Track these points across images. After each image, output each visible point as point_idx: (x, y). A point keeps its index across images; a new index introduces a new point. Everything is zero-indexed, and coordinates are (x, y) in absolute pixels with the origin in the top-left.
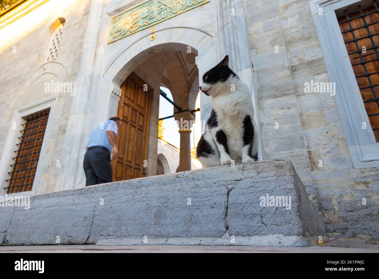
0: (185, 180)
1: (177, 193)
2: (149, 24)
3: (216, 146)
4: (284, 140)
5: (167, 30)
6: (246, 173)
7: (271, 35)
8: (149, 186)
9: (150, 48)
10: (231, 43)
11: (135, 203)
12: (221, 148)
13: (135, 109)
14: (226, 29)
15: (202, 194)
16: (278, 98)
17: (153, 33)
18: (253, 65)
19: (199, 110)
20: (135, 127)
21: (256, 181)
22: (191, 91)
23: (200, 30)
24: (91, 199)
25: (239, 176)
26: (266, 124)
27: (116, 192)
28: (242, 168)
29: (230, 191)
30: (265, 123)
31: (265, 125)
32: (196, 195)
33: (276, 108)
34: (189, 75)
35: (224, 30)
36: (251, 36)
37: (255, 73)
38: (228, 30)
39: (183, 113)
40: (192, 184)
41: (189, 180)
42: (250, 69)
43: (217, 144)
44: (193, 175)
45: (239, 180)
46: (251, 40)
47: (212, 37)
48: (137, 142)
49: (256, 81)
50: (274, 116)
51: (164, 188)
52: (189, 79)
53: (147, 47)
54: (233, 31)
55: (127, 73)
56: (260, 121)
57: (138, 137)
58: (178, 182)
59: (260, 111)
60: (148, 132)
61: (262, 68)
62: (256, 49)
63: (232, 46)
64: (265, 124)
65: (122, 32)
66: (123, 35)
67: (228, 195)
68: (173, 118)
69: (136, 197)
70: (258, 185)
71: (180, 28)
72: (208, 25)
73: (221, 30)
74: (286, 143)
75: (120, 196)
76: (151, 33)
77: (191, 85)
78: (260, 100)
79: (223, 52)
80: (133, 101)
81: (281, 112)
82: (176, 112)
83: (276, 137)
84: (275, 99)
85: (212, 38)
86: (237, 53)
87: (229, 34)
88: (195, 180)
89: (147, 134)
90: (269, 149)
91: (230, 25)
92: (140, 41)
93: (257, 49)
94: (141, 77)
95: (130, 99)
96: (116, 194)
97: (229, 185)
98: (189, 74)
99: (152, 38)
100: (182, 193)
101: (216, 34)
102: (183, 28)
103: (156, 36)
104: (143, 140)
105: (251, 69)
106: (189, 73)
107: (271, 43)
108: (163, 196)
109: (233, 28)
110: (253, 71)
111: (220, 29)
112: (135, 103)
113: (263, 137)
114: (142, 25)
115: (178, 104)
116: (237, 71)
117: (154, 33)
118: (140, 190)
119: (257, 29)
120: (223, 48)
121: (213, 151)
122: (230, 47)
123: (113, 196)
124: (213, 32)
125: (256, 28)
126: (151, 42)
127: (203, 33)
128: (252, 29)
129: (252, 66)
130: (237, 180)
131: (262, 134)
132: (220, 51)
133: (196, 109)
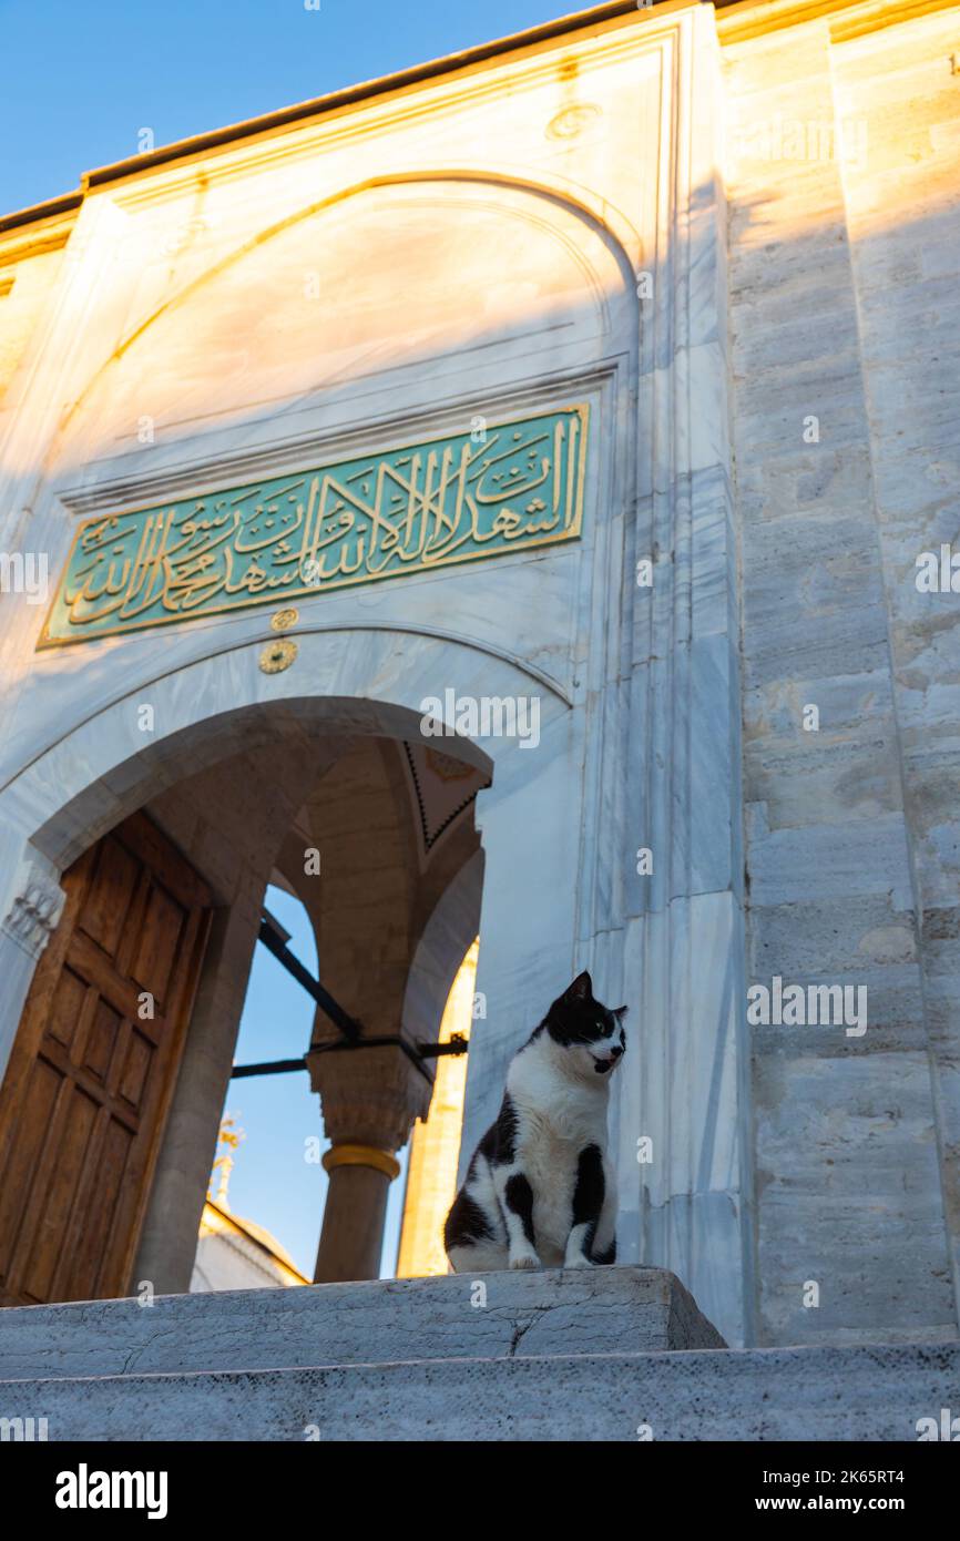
0: (410, 1299)
1: (382, 1333)
2: (269, 588)
3: (503, 1218)
4: (858, 1274)
5: (355, 633)
6: (565, 1291)
7: (844, 747)
8: (304, 1309)
9: (256, 707)
10: (658, 756)
11: (260, 1355)
12: (515, 1223)
13: (116, 1003)
14: (639, 684)
15: (450, 1337)
16: (851, 1057)
17: (282, 636)
18: (747, 879)
19: (458, 1046)
20: (98, 1104)
21: (585, 1313)
22: (427, 935)
23: (517, 666)
24: (117, 1338)
25: (547, 1298)
26: (783, 1180)
27: (201, 1322)
28: (558, 1278)
29: (521, 1334)
30: (778, 1175)
31: (776, 1186)
32: (435, 1339)
33: (838, 1106)
34: (429, 843)
35: (630, 687)
36: (751, 738)
37: (755, 920)
38: (651, 690)
39: (365, 1051)
40: (427, 1310)
41: (421, 1301)
42: (729, 896)
43: (507, 1211)
44: (431, 1287)
45: (545, 1309)
46: (753, 755)
47: (571, 707)
48: (94, 1192)
49: (753, 955)
50: (824, 1144)
51: (348, 1319)
52: (425, 862)
53: (243, 701)
54: (674, 700)
55: (113, 812)
56: (755, 1163)
57: (106, 1164)
58: (388, 1305)
59: (759, 1109)
60: (159, 1140)
61: (790, 901)
62: (769, 805)
63: (661, 773)
64: (778, 1182)
65: (126, 601)
66: (123, 620)
67: (514, 1343)
68: (304, 1077)
69: (261, 1338)
70: (588, 1323)
71: (421, 639)
72: (558, 648)
73: (618, 682)
74: (868, 1291)
75: (212, 1332)
76: (273, 634)
77: (435, 899)
78: (767, 1053)
79: (613, 790)
80: (112, 961)
81: (857, 1131)
82: (325, 1039)
83: (825, 1253)
84: (834, 1062)
85: (568, 715)
86: (679, 808)
87: (651, 714)
88: (435, 1300)
89: (155, 1152)
90: (785, 1309)
91: (660, 671)
92: (210, 661)
93: (775, 803)
94: (174, 834)
95: (97, 946)
96: (201, 1327)
97: (520, 1318)
98: (431, 836)
99: (276, 658)
100: (395, 1333)
101: (592, 696)
102: (436, 641)
103: (295, 653)
104: (126, 1181)
105: (736, 898)
106: (432, 831)
107: (841, 788)
108: (343, 1339)
109: (673, 691)
110: (748, 909)
111: (612, 676)
112: (123, 971)
113: (761, 1243)
114: (230, 589)
115: (342, 998)
116: (671, 900)
117: (286, 639)
118: (278, 1320)
119: (785, 710)
120: (615, 770)
121: (491, 1229)
122: (651, 776)
123: (189, 1331)
124: (576, 685)
125: (780, 705)
126: (264, 679)
127: (528, 679)
128: (763, 705)
129: (742, 880)
130: (541, 1309)
131: (757, 1231)
132: (600, 785)
133: (444, 1038)
